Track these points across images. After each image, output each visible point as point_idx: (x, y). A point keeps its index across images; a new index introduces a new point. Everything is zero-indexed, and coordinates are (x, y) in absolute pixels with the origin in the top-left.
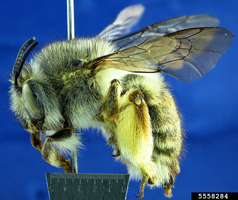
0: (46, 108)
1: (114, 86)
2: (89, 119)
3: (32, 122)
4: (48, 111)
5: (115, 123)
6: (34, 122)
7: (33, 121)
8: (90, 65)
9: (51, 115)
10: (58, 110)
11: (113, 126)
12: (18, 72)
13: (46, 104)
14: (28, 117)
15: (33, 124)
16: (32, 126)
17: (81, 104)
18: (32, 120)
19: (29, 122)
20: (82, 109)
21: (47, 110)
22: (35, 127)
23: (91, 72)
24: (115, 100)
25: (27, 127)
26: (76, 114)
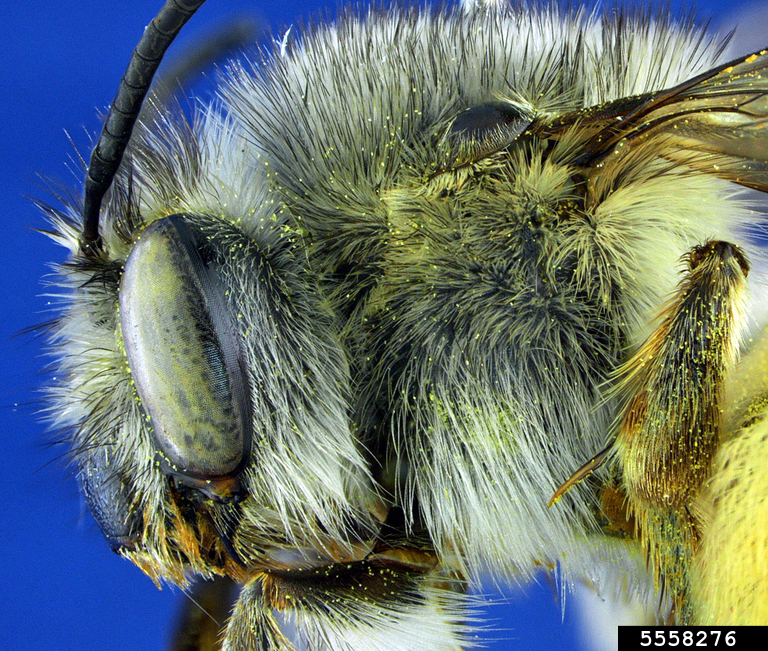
0: (266, 398)
1: (709, 275)
2: (539, 491)
3: (173, 490)
4: (274, 419)
5: (692, 519)
6: (183, 494)
7: (177, 481)
8: (569, 139)
9: (297, 450)
10: (342, 420)
11: (683, 547)
12: (103, 152)
13: (263, 367)
14: (144, 456)
15: (174, 509)
16: (169, 525)
17: (493, 386)
18: (170, 479)
19: (151, 489)
20: (494, 420)
21: (272, 409)
22: (191, 535)
23: (574, 179)
24: (703, 368)
25: (139, 527)
26: (458, 458)
